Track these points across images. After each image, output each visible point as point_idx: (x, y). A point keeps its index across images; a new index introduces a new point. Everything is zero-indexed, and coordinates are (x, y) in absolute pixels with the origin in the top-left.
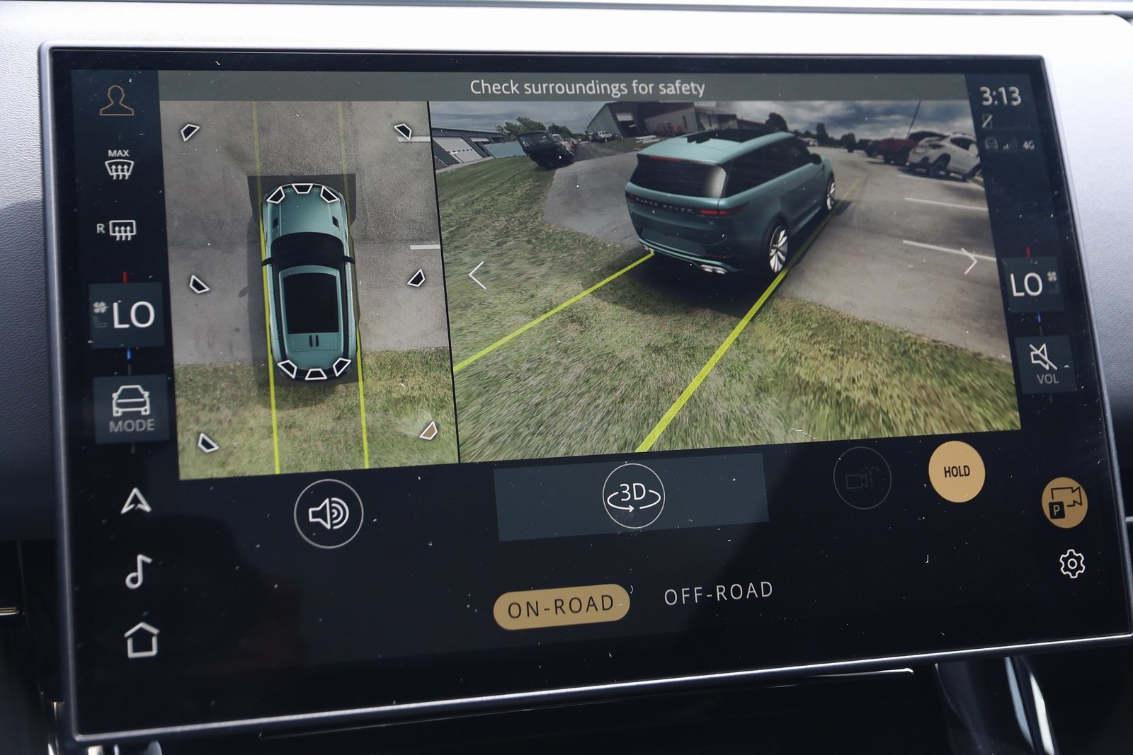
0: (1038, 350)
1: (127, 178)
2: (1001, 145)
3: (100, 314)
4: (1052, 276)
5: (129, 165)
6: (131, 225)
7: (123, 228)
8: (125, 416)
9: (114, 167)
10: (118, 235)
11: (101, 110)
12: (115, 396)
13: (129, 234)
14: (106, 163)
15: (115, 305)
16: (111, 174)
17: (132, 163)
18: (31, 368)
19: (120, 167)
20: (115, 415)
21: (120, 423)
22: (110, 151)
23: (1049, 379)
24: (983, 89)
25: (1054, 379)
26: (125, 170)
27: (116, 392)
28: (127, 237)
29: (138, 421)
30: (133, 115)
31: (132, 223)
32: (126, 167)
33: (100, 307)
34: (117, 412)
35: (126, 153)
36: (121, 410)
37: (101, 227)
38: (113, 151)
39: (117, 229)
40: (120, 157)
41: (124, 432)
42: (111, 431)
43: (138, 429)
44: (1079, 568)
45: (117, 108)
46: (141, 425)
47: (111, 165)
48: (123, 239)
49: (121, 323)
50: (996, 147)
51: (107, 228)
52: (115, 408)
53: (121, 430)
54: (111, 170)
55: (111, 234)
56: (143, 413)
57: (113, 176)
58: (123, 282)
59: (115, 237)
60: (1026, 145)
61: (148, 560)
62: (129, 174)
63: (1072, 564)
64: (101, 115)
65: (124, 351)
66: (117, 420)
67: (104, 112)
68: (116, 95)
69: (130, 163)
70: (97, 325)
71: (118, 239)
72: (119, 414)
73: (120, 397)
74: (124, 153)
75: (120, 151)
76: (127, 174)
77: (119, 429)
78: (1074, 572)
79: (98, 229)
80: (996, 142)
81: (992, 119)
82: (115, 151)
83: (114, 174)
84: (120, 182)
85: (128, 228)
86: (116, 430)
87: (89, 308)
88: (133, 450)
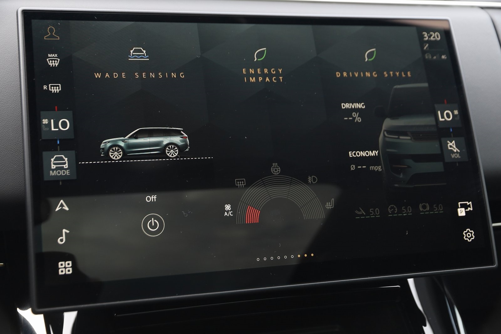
0: (451, 143)
1: (56, 66)
2: (432, 57)
3: (45, 124)
4: (456, 112)
5: (57, 60)
6: (59, 86)
7: (55, 88)
8: (57, 169)
9: (51, 61)
10: (53, 90)
11: (45, 37)
12: (52, 160)
13: (58, 90)
14: (47, 59)
15: (52, 121)
16: (50, 64)
17: (59, 59)
18: (14, 150)
19: (53, 61)
20: (52, 168)
21: (55, 171)
22: (49, 55)
23: (456, 156)
24: (424, 33)
25: (458, 156)
26: (56, 63)
27: (53, 158)
28: (57, 91)
29: (63, 171)
30: (59, 39)
31: (59, 85)
32: (56, 61)
33: (45, 121)
34: (53, 167)
35: (56, 55)
36: (55, 166)
37: (45, 87)
38: (50, 55)
39: (52, 88)
40: (53, 57)
41: (57, 175)
42: (51, 175)
43: (63, 174)
44: (472, 237)
45: (52, 36)
46: (64, 173)
47: (49, 60)
48: (55, 92)
49: (54, 128)
50: (430, 57)
51: (48, 87)
52: (52, 165)
53: (55, 175)
54: (50, 62)
55: (50, 90)
56: (65, 167)
57: (50, 65)
58: (55, 110)
59: (52, 91)
60: (443, 57)
61: (68, 232)
62: (58, 64)
63: (469, 235)
64: (45, 39)
65: (56, 140)
66: (53, 170)
67: (46, 38)
68: (51, 31)
69: (58, 60)
70: (44, 129)
71: (53, 92)
72: (54, 168)
73: (55, 160)
74: (55, 55)
75: (53, 54)
76: (57, 64)
77: (54, 174)
78: (469, 239)
79: (44, 88)
80: (430, 55)
81: (428, 46)
82: (51, 55)
83: (51, 64)
84: (54, 68)
85: (57, 88)
86: (53, 175)
87: (41, 122)
88: (61, 183)
